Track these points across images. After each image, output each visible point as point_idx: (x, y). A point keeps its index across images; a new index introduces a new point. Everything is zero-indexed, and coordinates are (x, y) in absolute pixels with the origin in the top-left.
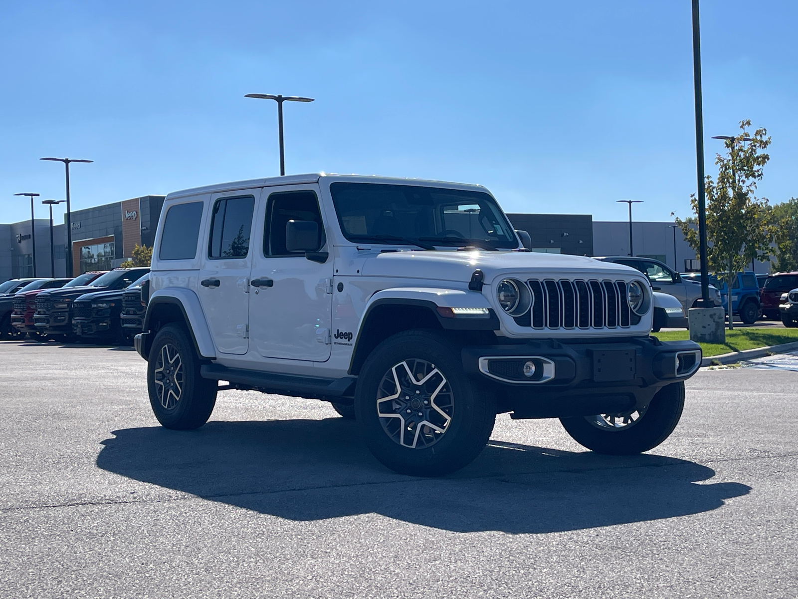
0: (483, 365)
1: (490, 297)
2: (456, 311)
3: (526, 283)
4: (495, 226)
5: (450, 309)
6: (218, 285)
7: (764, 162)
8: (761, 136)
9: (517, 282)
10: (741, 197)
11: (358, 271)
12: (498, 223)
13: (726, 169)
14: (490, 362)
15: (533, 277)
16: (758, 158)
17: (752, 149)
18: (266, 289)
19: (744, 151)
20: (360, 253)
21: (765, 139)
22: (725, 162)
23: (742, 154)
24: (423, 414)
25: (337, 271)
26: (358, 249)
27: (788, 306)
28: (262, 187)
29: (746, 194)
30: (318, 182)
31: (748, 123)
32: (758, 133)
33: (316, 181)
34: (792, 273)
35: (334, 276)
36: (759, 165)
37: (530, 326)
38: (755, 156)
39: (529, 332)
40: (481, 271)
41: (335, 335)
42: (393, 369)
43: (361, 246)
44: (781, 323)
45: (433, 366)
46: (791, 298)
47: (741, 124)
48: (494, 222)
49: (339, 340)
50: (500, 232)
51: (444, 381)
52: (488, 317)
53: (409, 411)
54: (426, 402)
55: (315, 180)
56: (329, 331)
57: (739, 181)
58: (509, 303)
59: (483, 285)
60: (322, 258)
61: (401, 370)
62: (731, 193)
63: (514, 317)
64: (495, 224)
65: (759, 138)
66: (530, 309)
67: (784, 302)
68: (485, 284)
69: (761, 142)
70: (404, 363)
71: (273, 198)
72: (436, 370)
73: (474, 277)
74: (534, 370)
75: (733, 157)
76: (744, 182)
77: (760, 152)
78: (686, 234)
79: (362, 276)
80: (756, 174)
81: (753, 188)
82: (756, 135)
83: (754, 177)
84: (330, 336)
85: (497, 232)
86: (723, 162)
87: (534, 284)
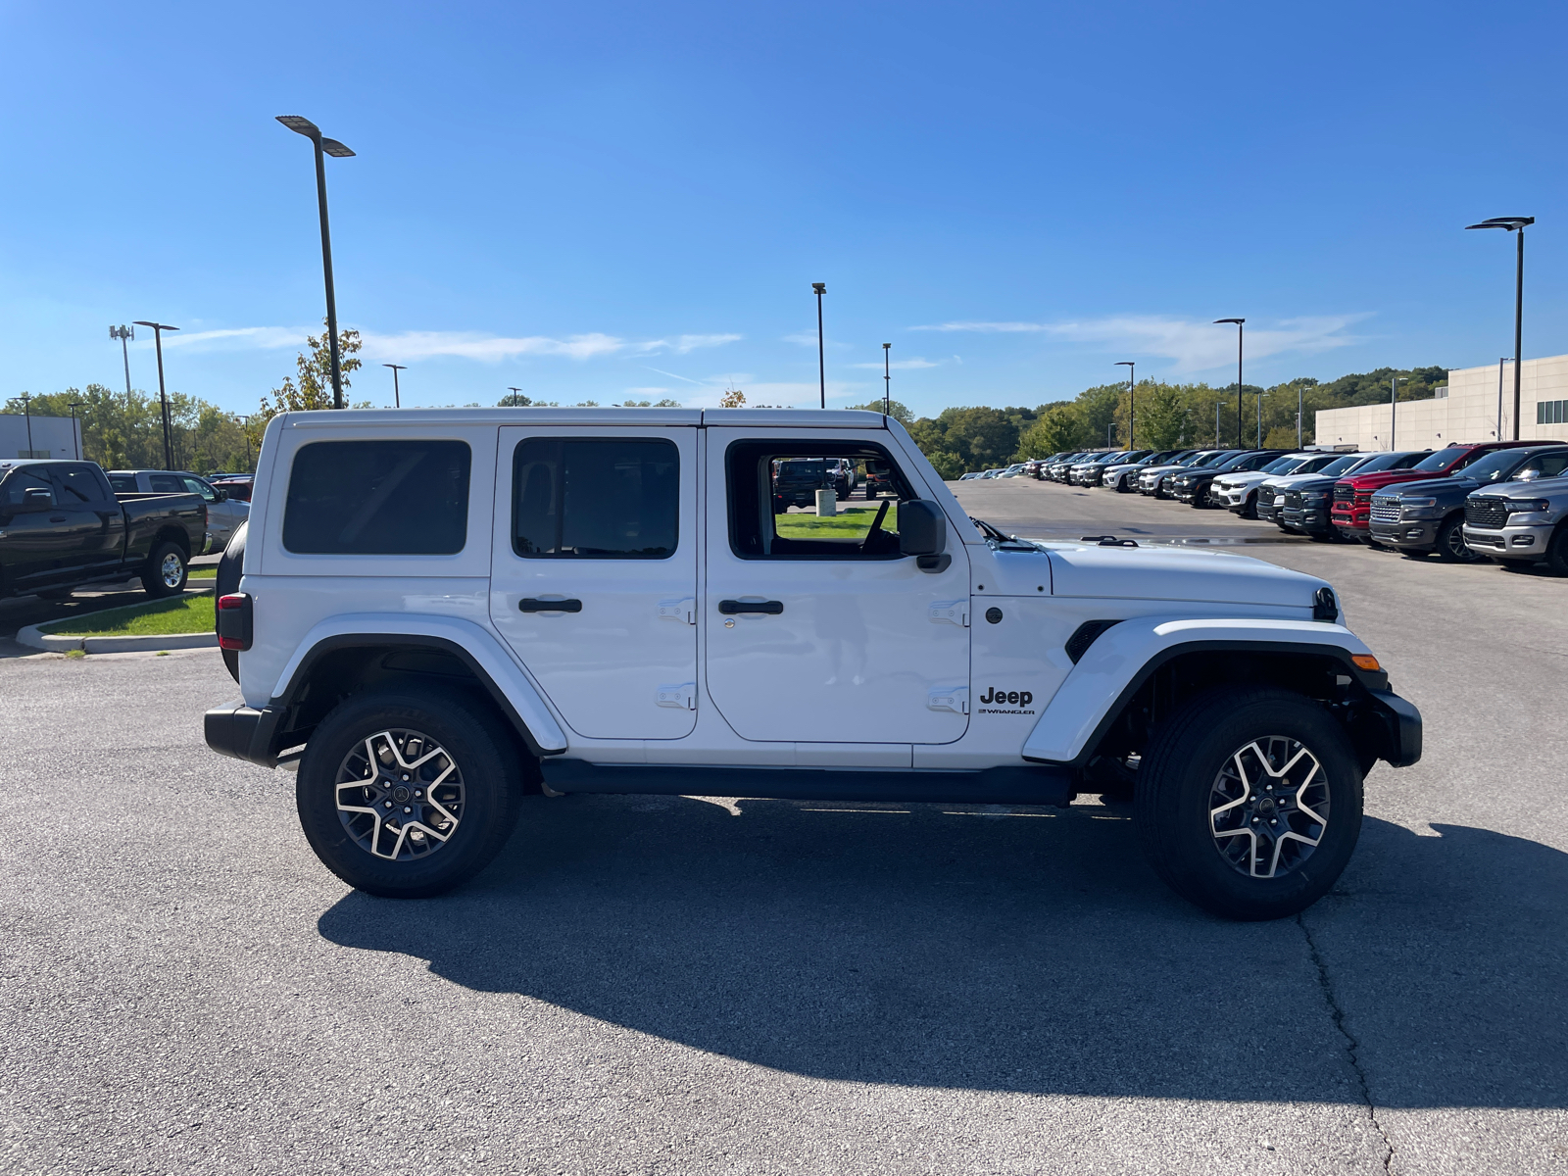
6: (574, 609)
11: (1040, 589)
18: (760, 618)
24: (1277, 821)
25: (980, 588)
28: (700, 427)
30: (886, 428)
35: (972, 595)
41: (983, 697)
42: (1237, 757)
45: (1299, 745)
49: (993, 705)
51: (1317, 766)
54: (1281, 802)
70: (1254, 745)
72: (1304, 751)
84: (970, 699)
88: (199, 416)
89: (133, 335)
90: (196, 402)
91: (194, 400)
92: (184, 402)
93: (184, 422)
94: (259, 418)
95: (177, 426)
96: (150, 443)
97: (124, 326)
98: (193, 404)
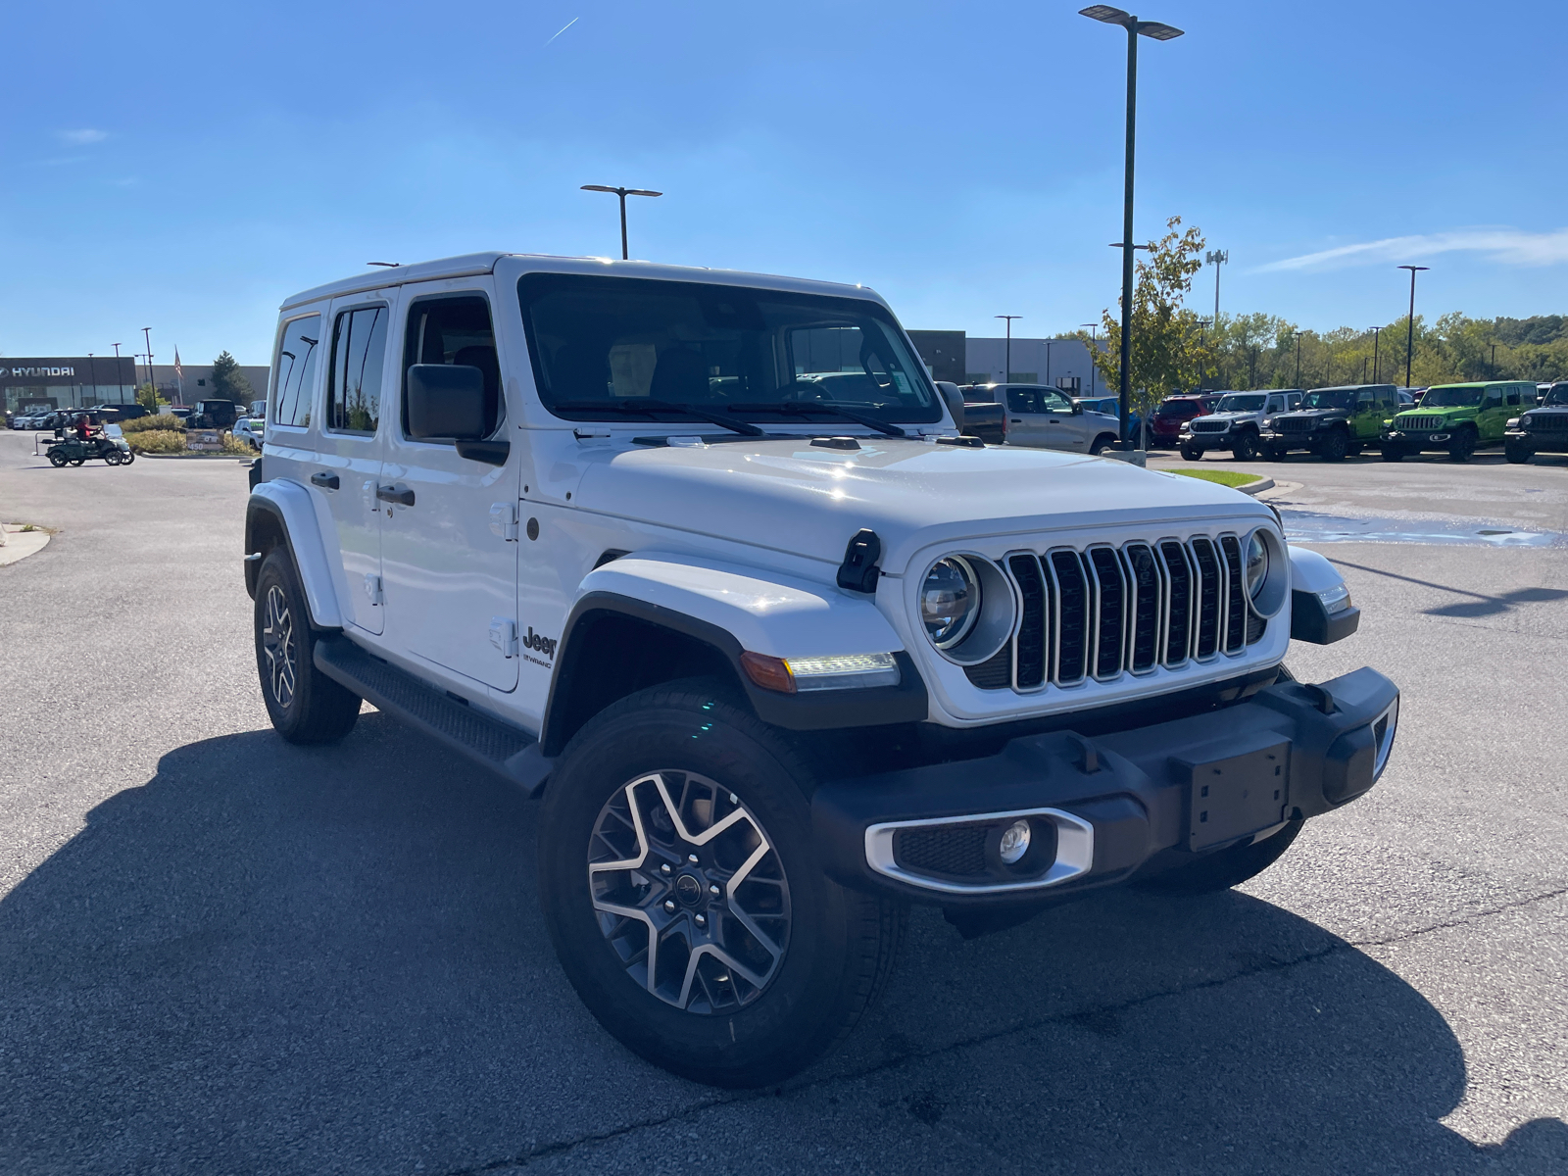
0: (878, 848)
1: (897, 610)
2: (798, 667)
3: (1000, 562)
4: (895, 374)
5: (779, 663)
6: (337, 487)
7: (1194, 269)
8: (1193, 238)
9: (978, 564)
10: (1165, 311)
11: (569, 496)
12: (899, 368)
13: (1148, 278)
14: (900, 836)
15: (1020, 544)
16: (1187, 264)
17: (1181, 254)
18: (404, 509)
19: (1171, 256)
20: (582, 446)
21: (1197, 240)
22: (1147, 269)
23: (1167, 259)
24: (706, 919)
25: (526, 489)
26: (578, 436)
27: (1189, 437)
28: (400, 285)
29: (1171, 308)
30: (492, 273)
31: (1178, 221)
32: (1190, 233)
33: (489, 270)
34: (1188, 398)
35: (520, 499)
36: (1188, 272)
37: (1009, 683)
38: (1184, 262)
39: (1008, 704)
40: (873, 533)
41: (525, 638)
42: (629, 790)
43: (585, 428)
44: (1179, 453)
45: (734, 798)
46: (1192, 428)
47: (1169, 222)
48: (892, 366)
49: (532, 652)
50: (905, 388)
51: (764, 847)
52: (893, 681)
53: (670, 904)
54: (715, 889)
55: (487, 266)
56: (513, 626)
57: (1162, 293)
58: (948, 620)
59: (881, 579)
60: (497, 455)
61: (647, 794)
62: (1151, 307)
63: (964, 668)
64: (895, 370)
65: (1189, 239)
66: (1010, 640)
67: (1183, 433)
68: (884, 574)
69: (1193, 244)
70: (657, 779)
71: (417, 309)
72: (740, 813)
73: (853, 549)
74: (1027, 842)
75: (1157, 263)
76: (1168, 294)
77: (1190, 257)
78: (1095, 358)
79: (576, 509)
80: (1184, 284)
81: (1178, 302)
82: (1187, 236)
83: (1181, 288)
84: (515, 638)
85: (900, 388)
86: (1144, 269)
87: (1024, 566)
88: (1275, 336)
89: (1227, 259)
90: (1275, 322)
91: (1273, 319)
92: (1263, 322)
93: (1261, 342)
94: (1336, 335)
95: (1254, 346)
96: (1227, 364)
97: (1219, 251)
98: (1272, 323)
